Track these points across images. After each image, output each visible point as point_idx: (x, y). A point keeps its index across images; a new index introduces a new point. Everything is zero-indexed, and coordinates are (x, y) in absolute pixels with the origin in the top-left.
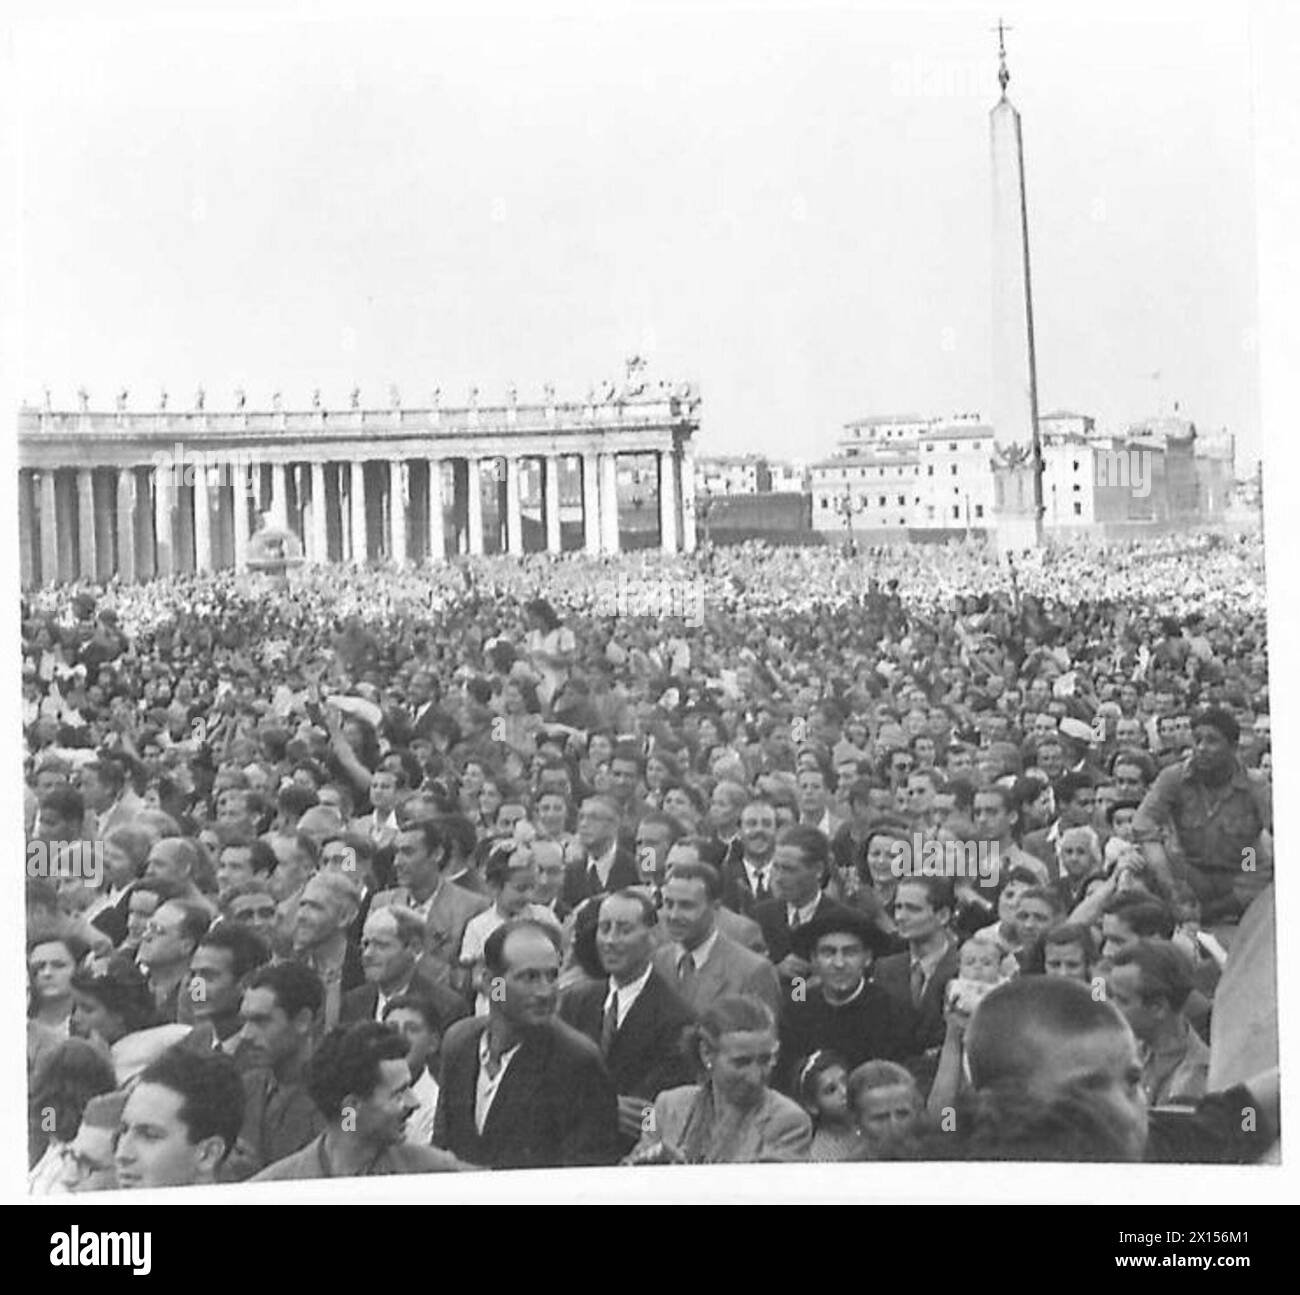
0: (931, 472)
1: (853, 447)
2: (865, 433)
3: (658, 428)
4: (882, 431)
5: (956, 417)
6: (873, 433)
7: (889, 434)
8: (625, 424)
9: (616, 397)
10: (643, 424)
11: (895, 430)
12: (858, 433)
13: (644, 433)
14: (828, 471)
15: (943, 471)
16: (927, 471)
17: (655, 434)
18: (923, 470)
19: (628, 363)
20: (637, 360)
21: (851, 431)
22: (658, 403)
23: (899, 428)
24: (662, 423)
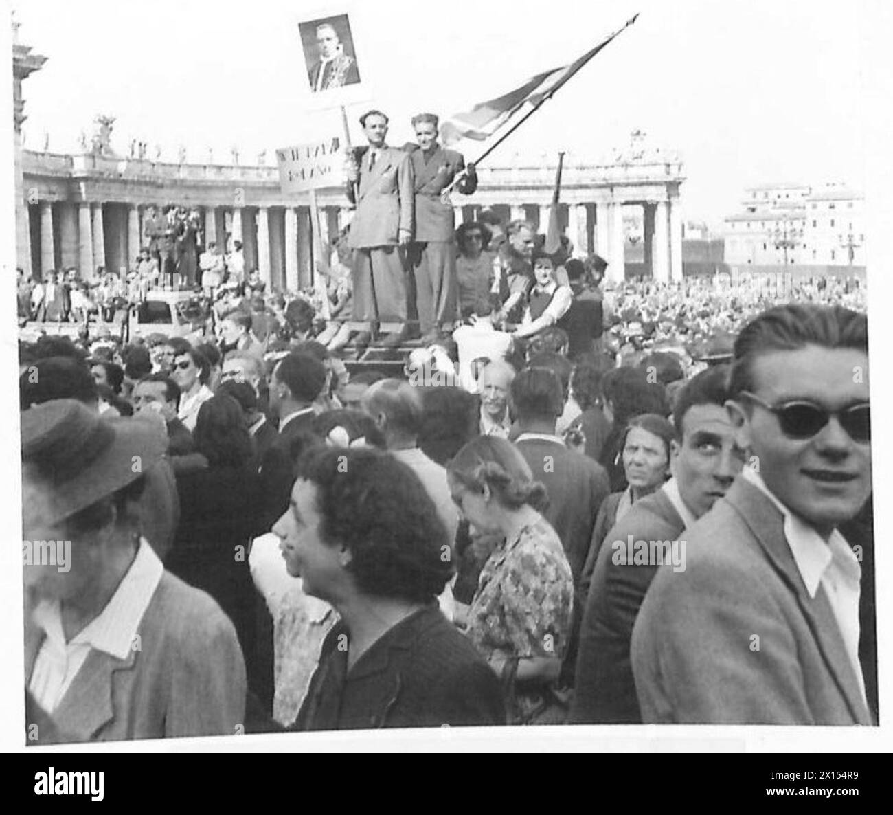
0: (815, 225)
1: (752, 206)
2: (760, 196)
3: (656, 184)
4: (773, 195)
5: (828, 185)
6: (766, 195)
7: (779, 197)
8: (630, 181)
9: (622, 160)
10: (645, 180)
11: (783, 194)
12: (755, 195)
13: (645, 187)
14: (737, 224)
15: (824, 224)
16: (812, 224)
17: (652, 189)
18: (809, 222)
19: (632, 135)
20: (638, 133)
21: (751, 194)
22: (655, 164)
23: (788, 192)
24: (658, 180)
